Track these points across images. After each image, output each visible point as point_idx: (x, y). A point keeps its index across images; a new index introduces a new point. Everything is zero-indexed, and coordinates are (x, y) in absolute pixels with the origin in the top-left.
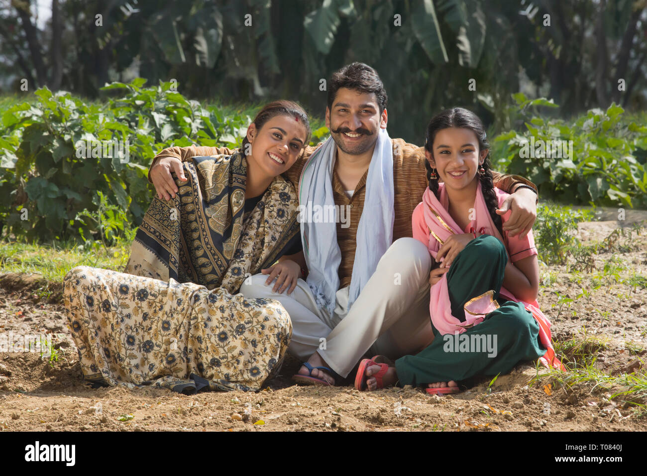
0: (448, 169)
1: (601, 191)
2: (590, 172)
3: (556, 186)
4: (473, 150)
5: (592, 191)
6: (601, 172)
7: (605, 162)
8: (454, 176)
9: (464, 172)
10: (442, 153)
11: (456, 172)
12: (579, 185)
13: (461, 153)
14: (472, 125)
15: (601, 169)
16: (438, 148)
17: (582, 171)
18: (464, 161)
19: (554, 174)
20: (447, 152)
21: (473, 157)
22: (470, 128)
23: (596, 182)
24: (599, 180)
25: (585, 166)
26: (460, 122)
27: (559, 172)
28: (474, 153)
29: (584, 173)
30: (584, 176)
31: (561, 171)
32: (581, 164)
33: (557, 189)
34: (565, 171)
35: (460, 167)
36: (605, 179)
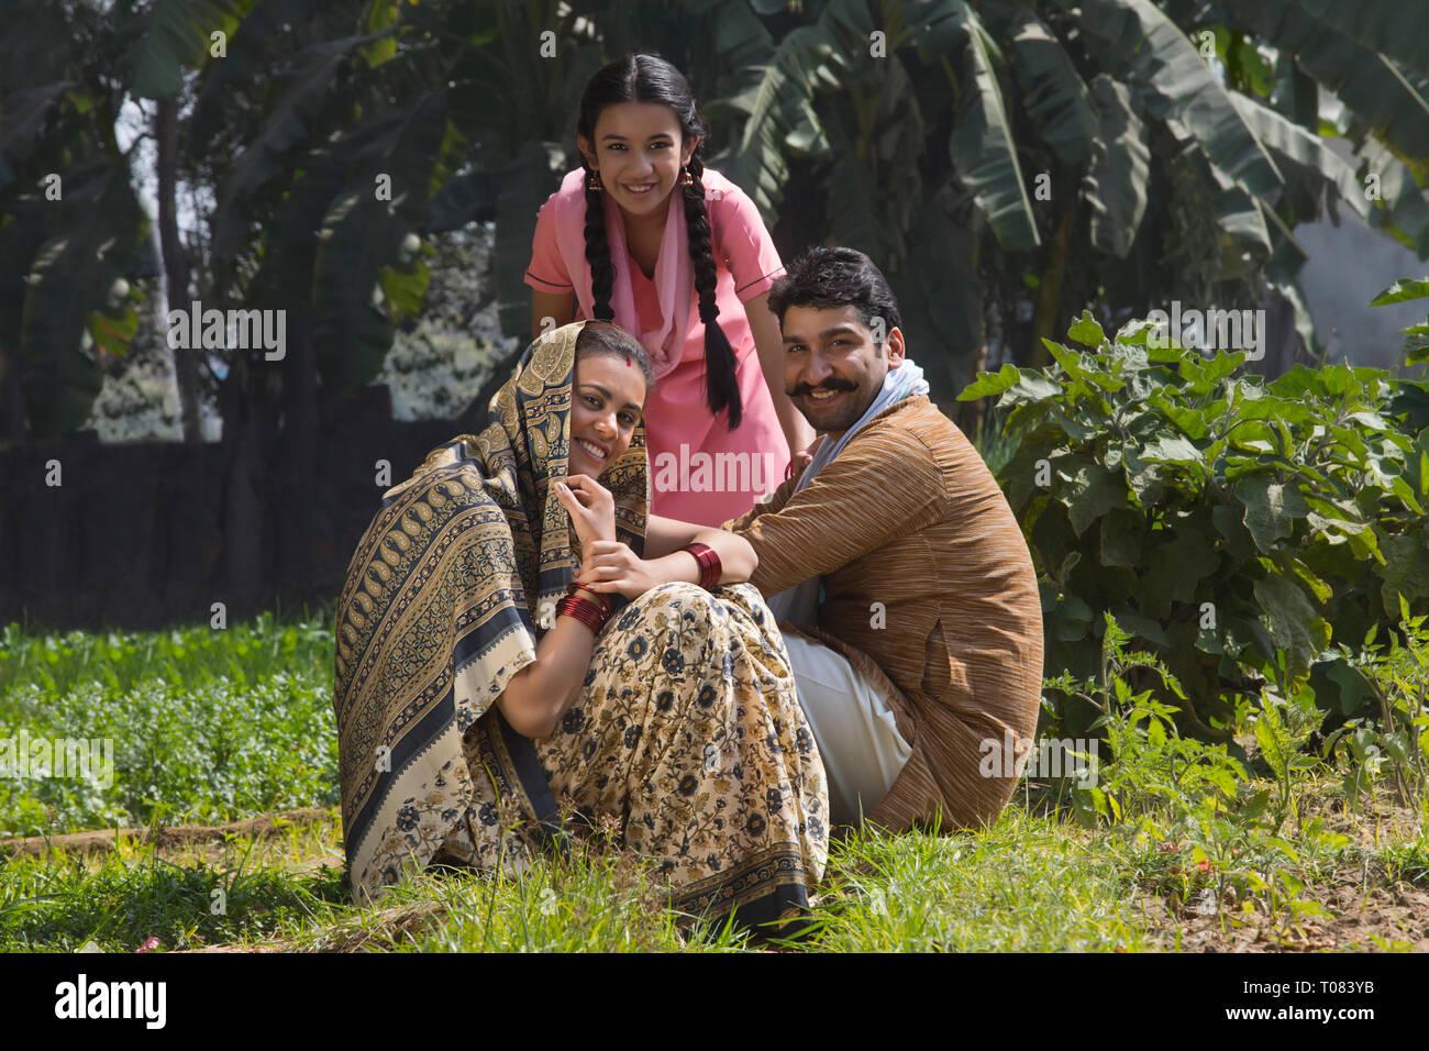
0: (622, 180)
1: (1283, 522)
2: (1247, 468)
3: (1152, 520)
4: (671, 145)
5: (1257, 524)
6: (1279, 465)
7: (1288, 438)
8: (635, 192)
9: (653, 185)
10: (610, 147)
11: (639, 185)
12: (1216, 510)
13: (648, 149)
14: (670, 98)
15: (1279, 455)
16: (604, 139)
17: (1222, 465)
18: (654, 166)
19: (1138, 485)
20: (621, 146)
21: (669, 156)
22: (667, 103)
23: (1267, 496)
24: (1275, 491)
25: (1234, 450)
26: (648, 92)
27: (1153, 475)
28: (671, 149)
29: (1229, 472)
30: (1230, 481)
31: (1159, 472)
32: (1219, 448)
33: (1157, 526)
34: (1173, 471)
35: (645, 178)
36: (1293, 485)
